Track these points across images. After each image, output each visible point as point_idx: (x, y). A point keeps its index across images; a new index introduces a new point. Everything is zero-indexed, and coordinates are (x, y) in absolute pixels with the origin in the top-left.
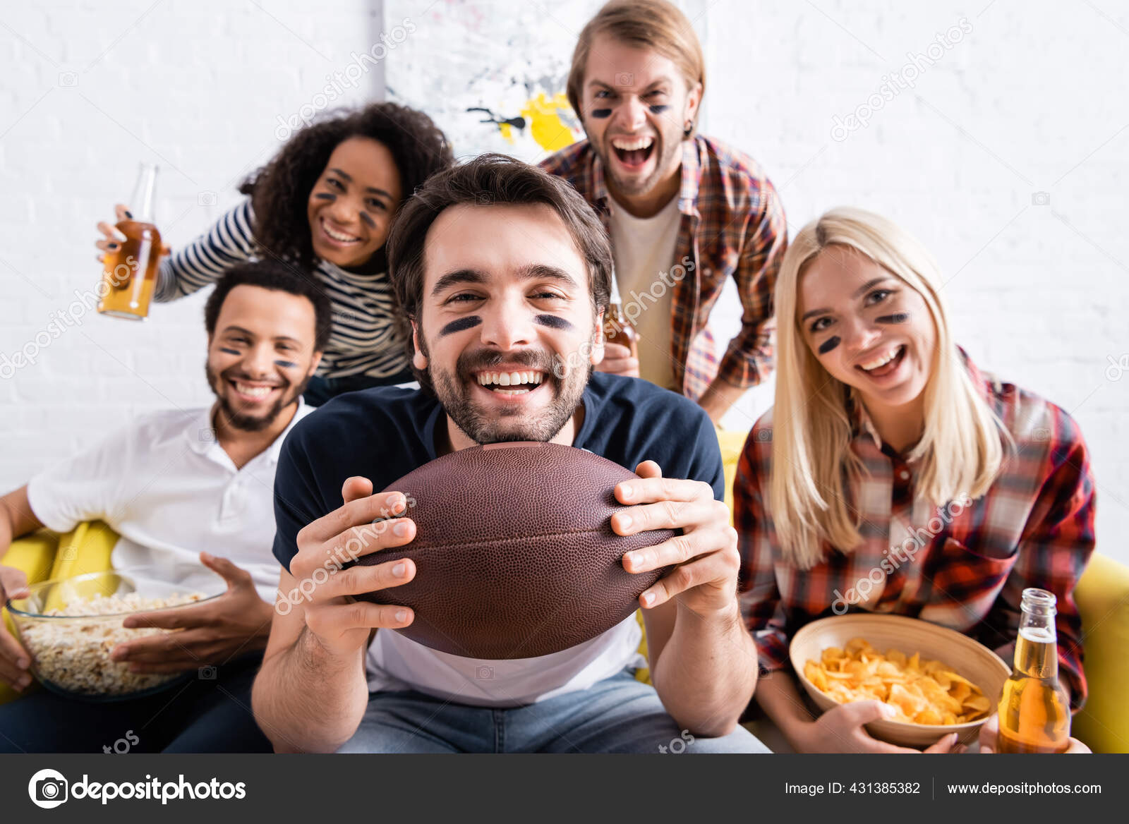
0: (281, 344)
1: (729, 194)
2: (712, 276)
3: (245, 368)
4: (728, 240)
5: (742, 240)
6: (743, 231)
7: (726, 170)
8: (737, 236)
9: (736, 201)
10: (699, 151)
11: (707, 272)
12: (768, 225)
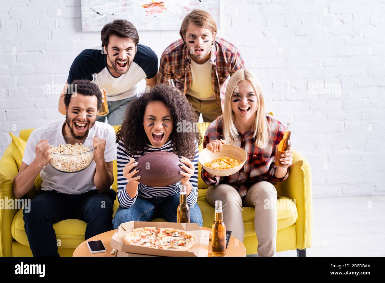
0: (89, 110)
1: (225, 58)
2: (222, 79)
3: (79, 117)
4: (226, 70)
5: (230, 70)
6: (230, 68)
7: (224, 52)
8: (229, 69)
9: (227, 60)
10: (216, 46)
11: (221, 78)
12: (236, 66)
